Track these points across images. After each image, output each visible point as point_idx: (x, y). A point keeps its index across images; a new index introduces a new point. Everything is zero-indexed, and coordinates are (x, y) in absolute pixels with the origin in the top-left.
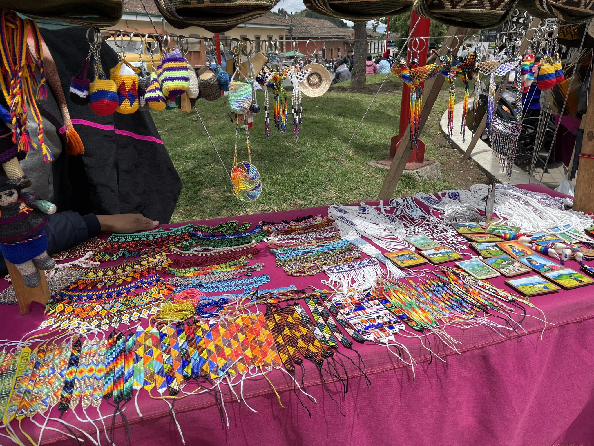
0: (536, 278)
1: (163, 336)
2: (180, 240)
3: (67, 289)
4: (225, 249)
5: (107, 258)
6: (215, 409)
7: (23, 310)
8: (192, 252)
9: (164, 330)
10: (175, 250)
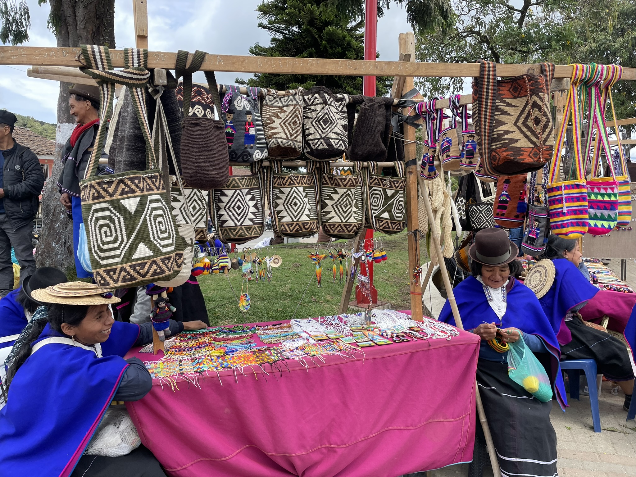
0: (370, 342)
1: (212, 359)
2: (215, 333)
3: (170, 348)
4: (237, 335)
5: (183, 339)
6: (233, 377)
7: (155, 353)
8: (221, 336)
9: (213, 358)
10: (214, 335)
